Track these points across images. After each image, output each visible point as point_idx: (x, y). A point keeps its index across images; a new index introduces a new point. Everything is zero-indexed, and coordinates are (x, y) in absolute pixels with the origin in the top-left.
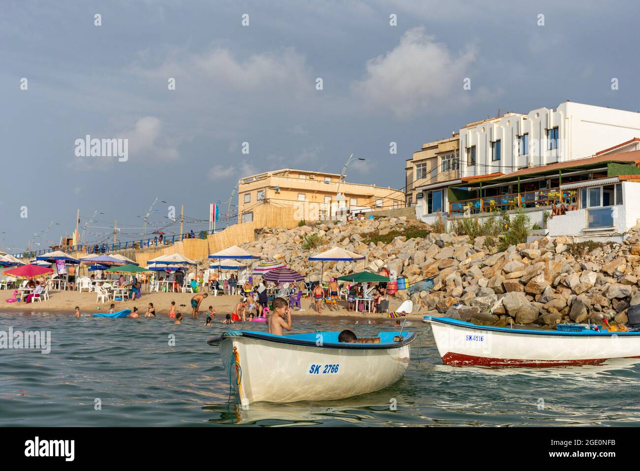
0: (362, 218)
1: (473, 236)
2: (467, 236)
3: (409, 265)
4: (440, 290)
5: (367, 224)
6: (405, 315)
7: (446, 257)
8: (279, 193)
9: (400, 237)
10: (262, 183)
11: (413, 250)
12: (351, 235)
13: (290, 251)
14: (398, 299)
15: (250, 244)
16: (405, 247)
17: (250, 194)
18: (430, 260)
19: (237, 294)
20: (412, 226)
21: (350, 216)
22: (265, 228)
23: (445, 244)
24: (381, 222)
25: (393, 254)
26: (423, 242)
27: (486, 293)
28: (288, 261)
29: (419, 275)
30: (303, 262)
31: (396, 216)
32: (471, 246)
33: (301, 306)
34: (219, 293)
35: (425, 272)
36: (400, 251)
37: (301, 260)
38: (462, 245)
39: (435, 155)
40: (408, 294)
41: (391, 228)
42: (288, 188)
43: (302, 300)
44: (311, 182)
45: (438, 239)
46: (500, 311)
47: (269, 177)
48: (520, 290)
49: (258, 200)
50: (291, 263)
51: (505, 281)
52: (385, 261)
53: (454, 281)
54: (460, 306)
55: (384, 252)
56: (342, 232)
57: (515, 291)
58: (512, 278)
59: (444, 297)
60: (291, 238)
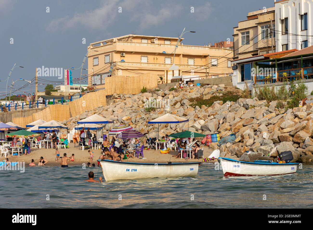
0: (192, 85)
1: (270, 100)
2: (265, 101)
3: (223, 123)
4: (240, 141)
5: (195, 91)
6: (213, 160)
7: (249, 117)
8: (124, 57)
9: (219, 101)
10: (108, 48)
11: (227, 111)
12: (182, 100)
13: (135, 114)
14: (211, 149)
15: (104, 108)
16: (221, 110)
17: (98, 58)
18: (237, 119)
19: (98, 149)
20: (228, 92)
21: (182, 83)
22: (115, 94)
23: (250, 107)
24: (205, 89)
25: (212, 115)
26: (234, 105)
27: (267, 143)
28: (134, 121)
29: (229, 131)
30: (145, 122)
31: (217, 83)
32: (267, 108)
33: (144, 155)
34: (86, 148)
35: (233, 128)
36: (217, 113)
37: (144, 121)
38: (261, 108)
39: (256, 25)
40: (218, 145)
41: (213, 94)
42: (132, 52)
43: (145, 151)
44: (153, 45)
45: (245, 103)
46: (275, 155)
47: (114, 42)
48: (290, 140)
49: (105, 63)
50: (136, 123)
51: (280, 135)
52: (206, 120)
53: (249, 135)
54: (250, 152)
55: (205, 114)
56: (175, 98)
57: (286, 141)
58: (285, 133)
59: (242, 146)
60: (135, 103)
